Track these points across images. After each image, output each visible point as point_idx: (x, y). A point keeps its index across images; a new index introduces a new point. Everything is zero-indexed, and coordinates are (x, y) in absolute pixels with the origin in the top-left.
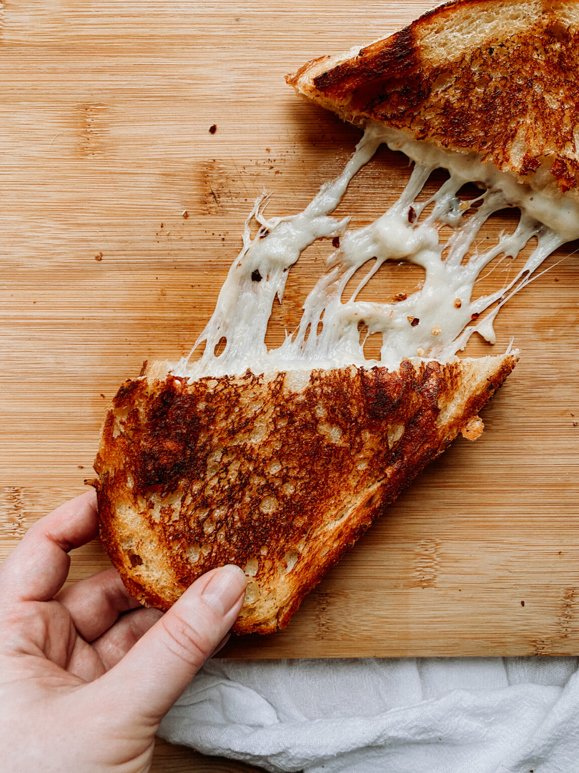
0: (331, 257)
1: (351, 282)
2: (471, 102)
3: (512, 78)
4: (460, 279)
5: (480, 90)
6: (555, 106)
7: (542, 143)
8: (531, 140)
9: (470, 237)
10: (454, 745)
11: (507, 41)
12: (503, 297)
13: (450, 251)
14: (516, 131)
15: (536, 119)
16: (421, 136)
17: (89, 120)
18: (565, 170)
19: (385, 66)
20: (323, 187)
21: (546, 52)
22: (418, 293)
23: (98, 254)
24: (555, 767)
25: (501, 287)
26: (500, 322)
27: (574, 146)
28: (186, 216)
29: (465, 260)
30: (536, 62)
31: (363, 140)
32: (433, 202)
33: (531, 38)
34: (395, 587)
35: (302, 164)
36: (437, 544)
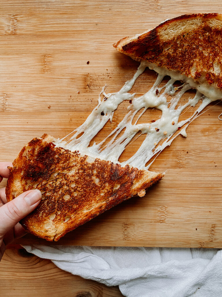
0: (129, 107)
1: (136, 116)
2: (177, 54)
3: (191, 45)
4: (174, 115)
5: (180, 49)
6: (207, 55)
7: (202, 68)
8: (198, 67)
9: (178, 100)
10: (172, 279)
11: (189, 32)
12: (190, 121)
13: (171, 105)
14: (193, 63)
15: (200, 59)
16: (160, 65)
17: (46, 60)
18: (210, 77)
19: (147, 42)
20: (126, 83)
21: (204, 36)
22: (159, 120)
23: (49, 106)
24: (207, 287)
25: (189, 117)
26: (189, 129)
27: (213, 69)
28: (79, 93)
29: (176, 108)
30: (200, 40)
31: (140, 66)
32: (165, 87)
33: (198, 31)
34: (151, 222)
35: (119, 75)
36: (166, 208)
